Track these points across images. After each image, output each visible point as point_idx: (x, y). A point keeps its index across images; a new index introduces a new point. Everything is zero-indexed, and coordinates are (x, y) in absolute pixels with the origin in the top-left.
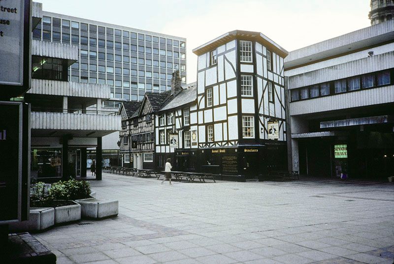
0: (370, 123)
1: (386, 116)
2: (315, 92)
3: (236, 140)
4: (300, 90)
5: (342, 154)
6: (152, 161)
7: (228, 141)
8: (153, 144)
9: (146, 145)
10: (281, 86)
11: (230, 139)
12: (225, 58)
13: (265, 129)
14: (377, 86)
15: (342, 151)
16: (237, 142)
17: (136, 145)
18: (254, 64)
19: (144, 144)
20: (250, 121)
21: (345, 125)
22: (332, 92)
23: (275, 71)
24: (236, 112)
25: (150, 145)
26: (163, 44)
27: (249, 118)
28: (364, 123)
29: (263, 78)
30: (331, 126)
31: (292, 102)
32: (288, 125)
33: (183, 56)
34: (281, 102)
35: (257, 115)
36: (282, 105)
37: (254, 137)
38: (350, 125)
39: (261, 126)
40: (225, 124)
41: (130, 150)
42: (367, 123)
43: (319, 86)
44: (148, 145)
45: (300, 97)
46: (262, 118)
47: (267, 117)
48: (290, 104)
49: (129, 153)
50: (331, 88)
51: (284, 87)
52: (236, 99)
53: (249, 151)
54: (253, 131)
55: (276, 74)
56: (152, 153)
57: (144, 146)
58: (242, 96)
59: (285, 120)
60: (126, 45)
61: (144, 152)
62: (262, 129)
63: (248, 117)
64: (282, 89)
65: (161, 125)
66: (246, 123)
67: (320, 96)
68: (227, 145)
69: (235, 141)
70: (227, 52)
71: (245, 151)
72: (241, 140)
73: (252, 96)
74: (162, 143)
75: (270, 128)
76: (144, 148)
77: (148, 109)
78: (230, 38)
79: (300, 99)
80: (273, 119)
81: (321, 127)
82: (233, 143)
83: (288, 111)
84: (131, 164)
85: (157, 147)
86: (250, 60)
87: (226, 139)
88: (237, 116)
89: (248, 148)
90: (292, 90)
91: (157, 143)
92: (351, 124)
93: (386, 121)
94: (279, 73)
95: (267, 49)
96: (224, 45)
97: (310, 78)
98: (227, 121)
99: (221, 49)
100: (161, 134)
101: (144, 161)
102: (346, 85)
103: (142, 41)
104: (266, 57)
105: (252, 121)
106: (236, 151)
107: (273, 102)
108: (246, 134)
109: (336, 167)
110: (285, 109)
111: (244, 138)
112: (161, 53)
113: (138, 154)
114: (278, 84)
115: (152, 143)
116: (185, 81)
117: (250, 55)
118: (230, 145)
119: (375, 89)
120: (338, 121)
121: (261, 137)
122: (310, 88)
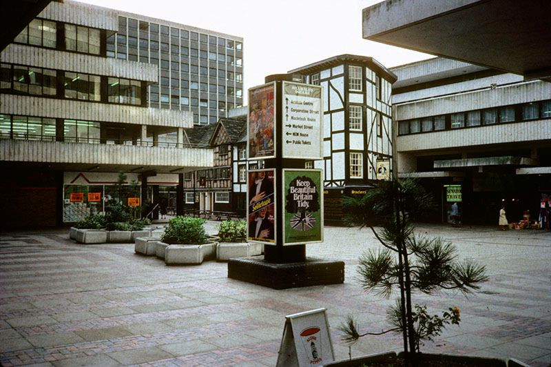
0: (491, 164)
1: (510, 157)
2: (428, 126)
3: (343, 180)
4: (410, 122)
5: (456, 197)
6: (228, 202)
7: (332, 181)
8: (229, 182)
9: (218, 182)
10: (388, 117)
11: (334, 179)
12: (330, 84)
13: (373, 168)
14: (499, 122)
15: (455, 194)
16: (343, 182)
17: (205, 181)
18: (364, 92)
19: (215, 181)
20: (359, 159)
21: (462, 166)
22: (448, 127)
23: (383, 100)
24: (343, 148)
25: (225, 182)
26: (213, 44)
27: (357, 155)
28: (485, 164)
29: (372, 109)
30: (446, 166)
31: (400, 135)
32: (395, 163)
33: (239, 62)
34: (388, 136)
35: (365, 152)
36: (389, 140)
37: (362, 177)
38: (468, 165)
39: (369, 165)
40: (328, 161)
41: (194, 188)
42: (488, 164)
43: (433, 119)
44: (222, 182)
45: (410, 130)
46: (370, 155)
47: (375, 154)
48: (398, 138)
49: (194, 191)
50: (447, 122)
51: (391, 118)
52: (343, 134)
53: (357, 192)
54: (361, 171)
55: (384, 103)
56: (228, 192)
57: (215, 184)
58: (350, 129)
59: (392, 157)
60: (165, 46)
61: (216, 190)
62: (370, 168)
63: (356, 153)
64: (390, 120)
65: (241, 159)
66: (354, 161)
67: (433, 130)
68: (330, 186)
69: (341, 181)
70: (332, 77)
71: (353, 192)
72: (348, 180)
73: (361, 130)
74: (241, 181)
75: (379, 167)
76: (215, 186)
77: (223, 138)
78: (338, 62)
79: (410, 133)
80: (381, 157)
81: (435, 166)
82: (338, 183)
83: (395, 146)
84: (197, 205)
85: (235, 185)
86: (359, 89)
87: (329, 178)
88: (344, 153)
89: (356, 189)
90: (400, 122)
91: (236, 180)
92: (470, 164)
93: (509, 163)
94: (387, 102)
95: (376, 75)
96: (330, 70)
97: (422, 109)
98: (331, 158)
99: (325, 74)
100: (241, 170)
101: (216, 202)
102: (465, 119)
103: (185, 40)
104: (375, 84)
105: (360, 159)
106: (342, 192)
107: (381, 136)
108: (354, 173)
109: (448, 212)
110: (392, 144)
111: (351, 177)
112: (210, 56)
113: (206, 193)
114: (386, 115)
115: (227, 180)
116: (242, 96)
117: (359, 83)
118: (334, 185)
119: (497, 126)
120: (454, 161)
121: (370, 177)
122: (421, 120)
